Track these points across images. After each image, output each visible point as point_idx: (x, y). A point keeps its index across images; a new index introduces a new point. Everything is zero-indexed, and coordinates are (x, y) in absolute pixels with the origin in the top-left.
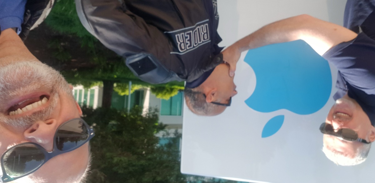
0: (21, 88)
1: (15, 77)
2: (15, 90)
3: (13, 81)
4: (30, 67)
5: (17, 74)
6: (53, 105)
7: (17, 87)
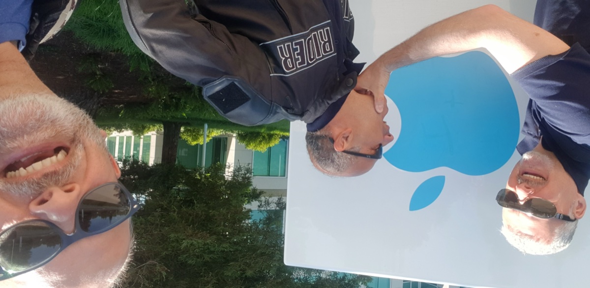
0: (25, 137)
1: (16, 119)
2: (15, 139)
3: (13, 126)
4: (39, 103)
5: (18, 115)
6: (75, 162)
7: (19, 135)
